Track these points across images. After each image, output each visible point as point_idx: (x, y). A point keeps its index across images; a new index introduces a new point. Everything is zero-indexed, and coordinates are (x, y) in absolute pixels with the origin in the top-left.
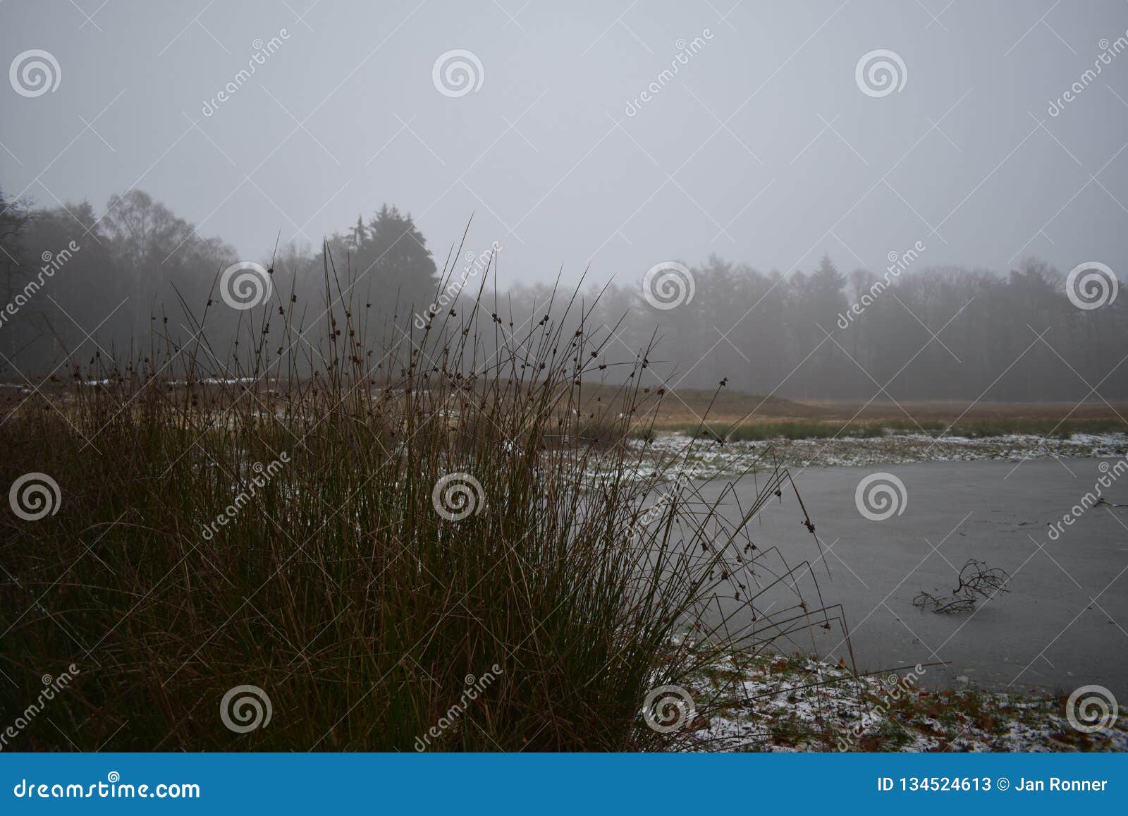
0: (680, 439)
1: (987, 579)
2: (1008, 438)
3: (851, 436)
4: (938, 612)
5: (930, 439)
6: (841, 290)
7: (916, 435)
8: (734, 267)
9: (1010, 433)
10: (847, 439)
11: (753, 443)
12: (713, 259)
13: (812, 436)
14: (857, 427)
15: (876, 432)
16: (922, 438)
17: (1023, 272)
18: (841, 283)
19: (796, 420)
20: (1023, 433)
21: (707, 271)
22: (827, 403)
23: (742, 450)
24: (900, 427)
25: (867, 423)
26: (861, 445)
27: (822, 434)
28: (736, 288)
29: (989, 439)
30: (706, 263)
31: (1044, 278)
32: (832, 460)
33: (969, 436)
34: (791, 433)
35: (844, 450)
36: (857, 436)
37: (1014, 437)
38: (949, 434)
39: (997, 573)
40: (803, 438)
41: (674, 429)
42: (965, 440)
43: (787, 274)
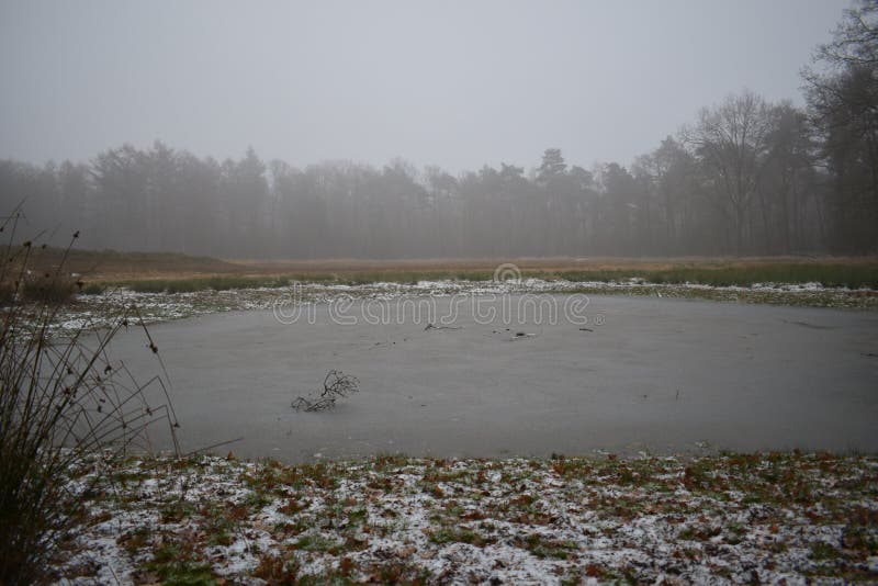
0: (125, 293)
1: (342, 384)
2: (376, 285)
3: (265, 286)
4: (309, 410)
5: (323, 287)
6: (262, 175)
7: (314, 285)
8: (175, 152)
9: (378, 281)
10: (261, 289)
11: (187, 295)
12: (157, 144)
13: (234, 287)
14: (270, 280)
15: (284, 283)
16: (318, 286)
17: (392, 167)
18: (263, 169)
19: (223, 276)
20: (386, 281)
21: (152, 154)
22: (251, 262)
23: (177, 300)
24: (302, 279)
25: (278, 276)
26: (272, 293)
27: (241, 285)
28: (178, 169)
29: (364, 286)
30: (152, 146)
31: (407, 171)
32: (249, 305)
33: (350, 284)
34: (218, 285)
35: (258, 298)
36: (269, 286)
37: (381, 284)
38: (336, 284)
39: (350, 379)
40: (227, 289)
41: (119, 285)
42: (347, 287)
43: (220, 160)
